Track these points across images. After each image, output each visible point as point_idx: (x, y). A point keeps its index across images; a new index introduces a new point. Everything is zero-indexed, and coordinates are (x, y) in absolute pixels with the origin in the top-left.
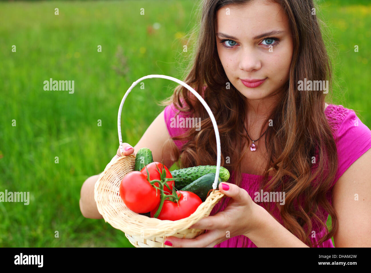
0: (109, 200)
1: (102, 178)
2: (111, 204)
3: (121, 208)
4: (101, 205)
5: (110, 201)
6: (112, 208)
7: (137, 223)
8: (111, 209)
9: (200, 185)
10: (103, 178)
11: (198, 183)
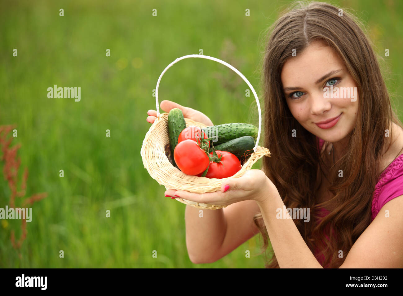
2: (160, 169)
3: (172, 171)
8: (162, 173)
9: (237, 147)
11: (235, 144)
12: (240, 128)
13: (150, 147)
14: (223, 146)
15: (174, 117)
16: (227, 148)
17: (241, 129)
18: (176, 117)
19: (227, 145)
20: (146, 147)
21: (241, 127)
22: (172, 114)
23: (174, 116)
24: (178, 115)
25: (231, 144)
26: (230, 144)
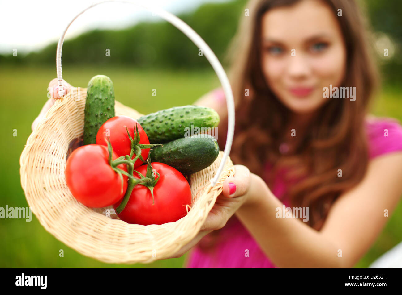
0: (45, 188)
1: (31, 148)
2: (47, 194)
3: (65, 201)
4: (33, 197)
5: (47, 188)
6: (49, 202)
7: (91, 232)
8: (49, 204)
9: (186, 153)
10: (33, 148)
11: (183, 148)
12: (188, 119)
13: (39, 149)
14: (163, 150)
15: (102, 91)
16: (169, 154)
17: (189, 121)
18: (105, 92)
19: (169, 149)
20: (31, 150)
21: (189, 117)
22: (100, 85)
23: (103, 89)
24: (109, 89)
25: (176, 148)
26: (174, 148)
